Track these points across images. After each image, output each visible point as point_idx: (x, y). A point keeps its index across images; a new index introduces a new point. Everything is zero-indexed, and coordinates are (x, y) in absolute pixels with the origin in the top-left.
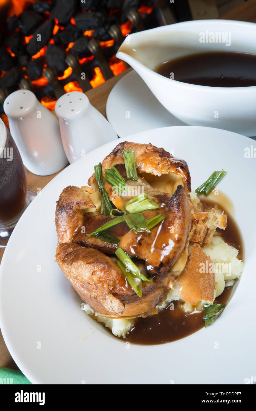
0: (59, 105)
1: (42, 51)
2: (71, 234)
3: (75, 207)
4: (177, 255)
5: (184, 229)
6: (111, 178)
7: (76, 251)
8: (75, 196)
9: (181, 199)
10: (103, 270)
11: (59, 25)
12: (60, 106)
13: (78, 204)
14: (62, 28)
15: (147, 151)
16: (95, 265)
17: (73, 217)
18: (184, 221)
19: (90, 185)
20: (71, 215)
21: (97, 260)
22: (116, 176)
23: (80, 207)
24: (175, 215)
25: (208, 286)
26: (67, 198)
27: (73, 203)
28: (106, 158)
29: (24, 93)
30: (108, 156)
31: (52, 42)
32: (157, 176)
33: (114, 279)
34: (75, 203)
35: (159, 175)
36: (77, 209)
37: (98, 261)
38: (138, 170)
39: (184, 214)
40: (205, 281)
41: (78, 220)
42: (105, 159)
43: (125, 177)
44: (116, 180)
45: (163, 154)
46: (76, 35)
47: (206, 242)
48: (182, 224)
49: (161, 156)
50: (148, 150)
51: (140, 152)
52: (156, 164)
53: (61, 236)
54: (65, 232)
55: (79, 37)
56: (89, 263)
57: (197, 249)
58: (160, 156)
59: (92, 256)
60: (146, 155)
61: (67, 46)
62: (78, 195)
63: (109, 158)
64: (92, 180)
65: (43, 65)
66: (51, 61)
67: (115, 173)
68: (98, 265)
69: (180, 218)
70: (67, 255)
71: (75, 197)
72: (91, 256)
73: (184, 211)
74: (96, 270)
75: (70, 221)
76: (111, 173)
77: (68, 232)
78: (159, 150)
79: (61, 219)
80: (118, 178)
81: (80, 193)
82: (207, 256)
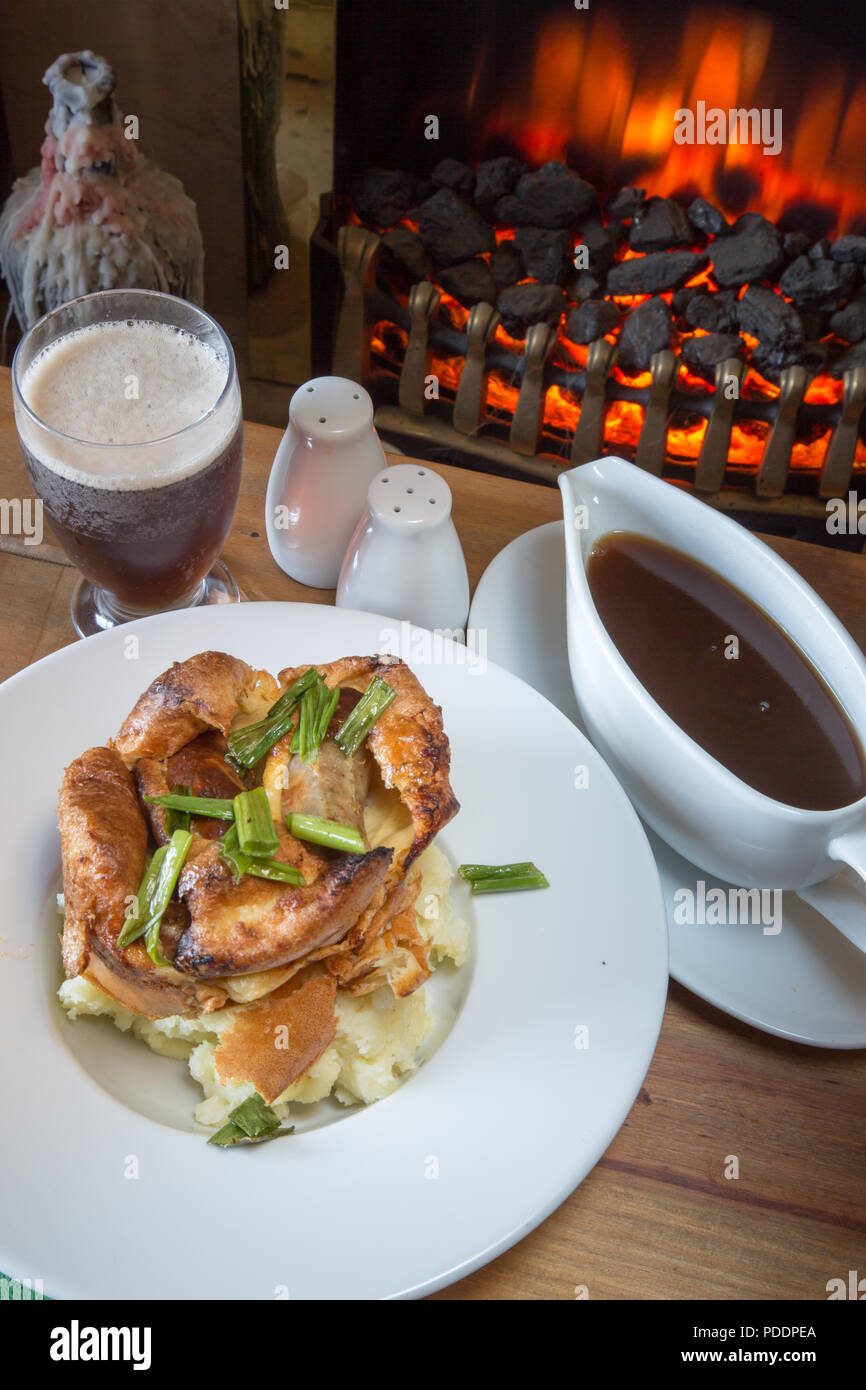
0: (385, 477)
1: (639, 298)
2: (143, 746)
3: (188, 705)
4: (258, 968)
5: (312, 934)
6: (310, 708)
7: (110, 788)
8: (207, 684)
9: (362, 877)
10: (104, 869)
11: (711, 276)
12: (385, 481)
13: (197, 703)
14: (711, 287)
15: (418, 718)
16: (98, 850)
17: (172, 718)
18: (325, 921)
19: (280, 679)
20: (169, 713)
21: (112, 845)
22: (321, 713)
23: (197, 711)
24: (321, 894)
25: (284, 1069)
26: (191, 675)
27: (192, 695)
28: (350, 659)
29: (356, 397)
30: (356, 658)
31: (669, 298)
32: (383, 782)
33: (109, 906)
34: (193, 698)
35: (388, 785)
36: (189, 712)
37: (111, 849)
38: (368, 738)
39: (338, 907)
40: (285, 1056)
41: (176, 733)
42: (347, 658)
43: (333, 728)
44: (314, 719)
45: (437, 752)
46: (723, 323)
47: (354, 987)
48: (315, 923)
49: (427, 753)
50: (423, 717)
51: (405, 708)
52: (401, 759)
53: (124, 734)
54: (137, 733)
55: (724, 331)
56: (93, 836)
57: (324, 987)
58: (426, 751)
59: (115, 828)
60: (406, 725)
61: (691, 328)
62: (214, 688)
63: (355, 663)
64: (288, 676)
65: (612, 328)
66: (633, 330)
67: (326, 707)
68: (104, 855)
69: (323, 909)
70: (90, 779)
71: (205, 686)
72: (112, 825)
73: (344, 903)
74: (93, 859)
75: (159, 721)
76: (321, 696)
77: (142, 737)
78: (437, 737)
79: (149, 703)
80: (319, 720)
81: (222, 686)
82: (332, 1016)
